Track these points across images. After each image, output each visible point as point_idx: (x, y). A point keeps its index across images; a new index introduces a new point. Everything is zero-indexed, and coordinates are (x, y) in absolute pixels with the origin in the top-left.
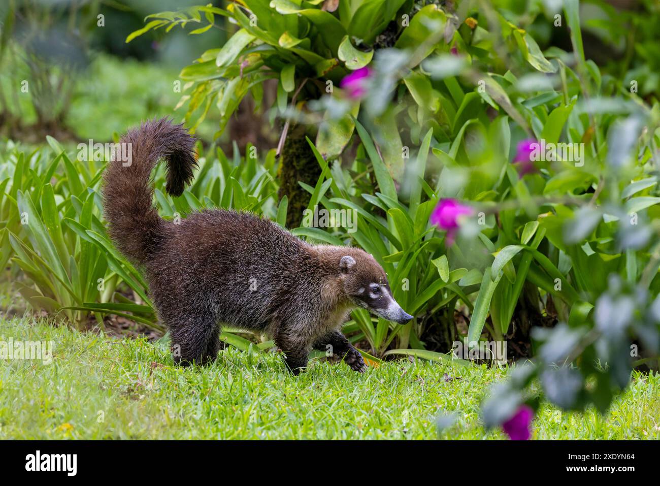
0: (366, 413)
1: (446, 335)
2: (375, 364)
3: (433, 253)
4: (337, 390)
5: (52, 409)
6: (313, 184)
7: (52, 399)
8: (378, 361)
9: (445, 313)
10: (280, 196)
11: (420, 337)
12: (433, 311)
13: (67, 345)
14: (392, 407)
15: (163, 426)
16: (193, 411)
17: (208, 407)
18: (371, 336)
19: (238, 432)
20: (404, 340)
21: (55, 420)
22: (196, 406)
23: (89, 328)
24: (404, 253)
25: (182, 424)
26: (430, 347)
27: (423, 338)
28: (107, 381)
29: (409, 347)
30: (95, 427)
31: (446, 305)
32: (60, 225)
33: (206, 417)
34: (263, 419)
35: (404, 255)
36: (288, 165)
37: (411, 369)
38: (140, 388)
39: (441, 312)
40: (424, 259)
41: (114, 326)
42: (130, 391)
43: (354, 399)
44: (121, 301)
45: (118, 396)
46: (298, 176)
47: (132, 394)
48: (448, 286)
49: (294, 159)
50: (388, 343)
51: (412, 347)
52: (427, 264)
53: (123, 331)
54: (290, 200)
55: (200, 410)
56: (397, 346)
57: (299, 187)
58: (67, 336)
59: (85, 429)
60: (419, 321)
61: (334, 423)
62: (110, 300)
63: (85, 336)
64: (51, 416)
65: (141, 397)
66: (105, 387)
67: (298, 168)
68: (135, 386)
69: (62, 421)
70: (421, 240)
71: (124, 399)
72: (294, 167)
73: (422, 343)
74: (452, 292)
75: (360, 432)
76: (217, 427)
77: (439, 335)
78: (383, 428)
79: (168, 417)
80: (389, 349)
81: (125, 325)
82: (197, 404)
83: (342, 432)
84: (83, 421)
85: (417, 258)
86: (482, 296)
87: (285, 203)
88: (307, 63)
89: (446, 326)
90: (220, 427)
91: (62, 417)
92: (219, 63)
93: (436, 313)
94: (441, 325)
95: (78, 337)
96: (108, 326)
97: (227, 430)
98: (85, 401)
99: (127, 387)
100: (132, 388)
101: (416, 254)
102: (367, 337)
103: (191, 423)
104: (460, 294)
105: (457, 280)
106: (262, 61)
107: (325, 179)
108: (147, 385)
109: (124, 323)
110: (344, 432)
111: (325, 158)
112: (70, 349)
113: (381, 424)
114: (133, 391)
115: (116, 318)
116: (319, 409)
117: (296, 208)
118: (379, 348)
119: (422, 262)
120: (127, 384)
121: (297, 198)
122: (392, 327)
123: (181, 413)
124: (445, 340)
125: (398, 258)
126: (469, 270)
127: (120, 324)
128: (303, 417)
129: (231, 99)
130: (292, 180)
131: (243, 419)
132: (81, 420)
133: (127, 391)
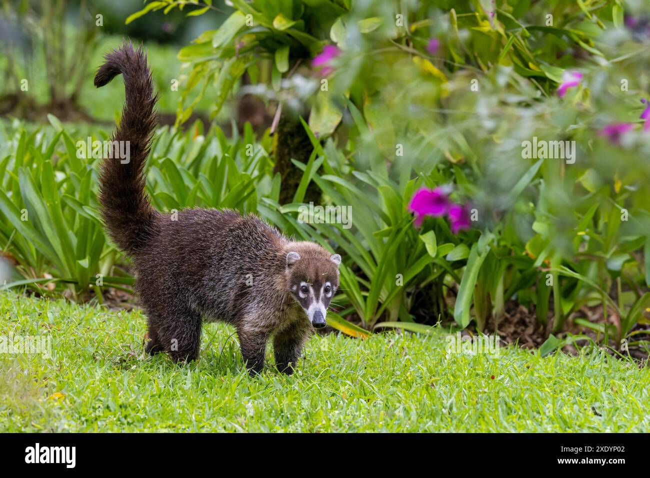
0: (351, 384)
1: (435, 309)
2: (363, 336)
3: (422, 229)
4: (324, 361)
5: (45, 378)
6: (305, 161)
7: (46, 368)
8: (367, 334)
9: (434, 288)
10: (275, 172)
11: (409, 310)
12: (422, 285)
13: (63, 318)
14: (377, 378)
15: (153, 396)
16: (183, 381)
17: (197, 377)
18: (361, 309)
19: (225, 401)
20: (394, 313)
21: (47, 389)
22: (186, 377)
23: (86, 301)
24: (393, 228)
25: (171, 393)
26: (419, 320)
27: (413, 311)
28: (100, 352)
29: (399, 320)
30: (85, 396)
31: (435, 279)
32: (59, 201)
33: (195, 388)
34: (250, 388)
35: (393, 230)
36: (282, 143)
37: (397, 342)
38: (132, 358)
39: (430, 286)
40: (413, 234)
41: (112, 300)
42: (122, 361)
43: (340, 370)
44: (121, 275)
45: (110, 366)
46: (292, 154)
47: (124, 364)
48: (436, 261)
49: (289, 137)
50: (378, 316)
51: (401, 319)
52: (416, 240)
53: (122, 304)
54: (284, 177)
55: (189, 380)
56: (387, 319)
57: (293, 165)
58: (64, 309)
59: (75, 398)
60: (409, 294)
61: (320, 393)
62: (109, 274)
63: (82, 308)
64: (43, 385)
65: (133, 367)
66: (97, 358)
67: (292, 146)
68: (127, 357)
69: (54, 390)
70: (410, 216)
71: (116, 369)
72: (288, 145)
73: (411, 316)
74: (441, 267)
75: (344, 402)
76: (205, 397)
77: (428, 309)
78: (367, 398)
79: (157, 386)
80: (379, 321)
81: (125, 298)
82: (187, 375)
83: (327, 402)
84: (74, 391)
85: (406, 233)
86: (469, 271)
87: (279, 179)
88: (301, 44)
89: (434, 300)
90: (207, 396)
91: (54, 386)
92: (215, 45)
93: (425, 288)
94: (430, 299)
95: (75, 310)
96: (107, 299)
97: (215, 400)
98: (78, 371)
99: (119, 358)
100: (124, 358)
101: (405, 229)
102: (357, 310)
103: (180, 393)
104: (449, 269)
105: (444, 255)
106: (257, 43)
107: (317, 157)
108: (139, 355)
109: (124, 296)
110: (329, 402)
111: (317, 137)
112: (67, 322)
113: (365, 395)
114: (125, 361)
115: (116, 292)
116: (306, 379)
117: (290, 185)
118: (369, 321)
119: (412, 237)
120: (119, 354)
121: (291, 175)
122: (382, 300)
123: (170, 382)
124: (433, 312)
125: (387, 234)
126: (456, 245)
127: (119, 297)
128: (290, 387)
129: (226, 80)
130: (287, 158)
131: (231, 388)
132: (72, 390)
133: (119, 362)
